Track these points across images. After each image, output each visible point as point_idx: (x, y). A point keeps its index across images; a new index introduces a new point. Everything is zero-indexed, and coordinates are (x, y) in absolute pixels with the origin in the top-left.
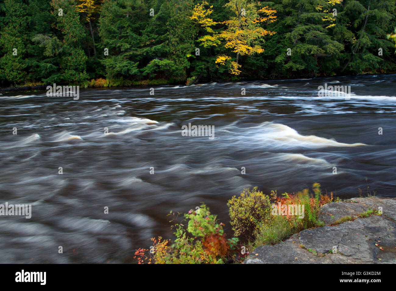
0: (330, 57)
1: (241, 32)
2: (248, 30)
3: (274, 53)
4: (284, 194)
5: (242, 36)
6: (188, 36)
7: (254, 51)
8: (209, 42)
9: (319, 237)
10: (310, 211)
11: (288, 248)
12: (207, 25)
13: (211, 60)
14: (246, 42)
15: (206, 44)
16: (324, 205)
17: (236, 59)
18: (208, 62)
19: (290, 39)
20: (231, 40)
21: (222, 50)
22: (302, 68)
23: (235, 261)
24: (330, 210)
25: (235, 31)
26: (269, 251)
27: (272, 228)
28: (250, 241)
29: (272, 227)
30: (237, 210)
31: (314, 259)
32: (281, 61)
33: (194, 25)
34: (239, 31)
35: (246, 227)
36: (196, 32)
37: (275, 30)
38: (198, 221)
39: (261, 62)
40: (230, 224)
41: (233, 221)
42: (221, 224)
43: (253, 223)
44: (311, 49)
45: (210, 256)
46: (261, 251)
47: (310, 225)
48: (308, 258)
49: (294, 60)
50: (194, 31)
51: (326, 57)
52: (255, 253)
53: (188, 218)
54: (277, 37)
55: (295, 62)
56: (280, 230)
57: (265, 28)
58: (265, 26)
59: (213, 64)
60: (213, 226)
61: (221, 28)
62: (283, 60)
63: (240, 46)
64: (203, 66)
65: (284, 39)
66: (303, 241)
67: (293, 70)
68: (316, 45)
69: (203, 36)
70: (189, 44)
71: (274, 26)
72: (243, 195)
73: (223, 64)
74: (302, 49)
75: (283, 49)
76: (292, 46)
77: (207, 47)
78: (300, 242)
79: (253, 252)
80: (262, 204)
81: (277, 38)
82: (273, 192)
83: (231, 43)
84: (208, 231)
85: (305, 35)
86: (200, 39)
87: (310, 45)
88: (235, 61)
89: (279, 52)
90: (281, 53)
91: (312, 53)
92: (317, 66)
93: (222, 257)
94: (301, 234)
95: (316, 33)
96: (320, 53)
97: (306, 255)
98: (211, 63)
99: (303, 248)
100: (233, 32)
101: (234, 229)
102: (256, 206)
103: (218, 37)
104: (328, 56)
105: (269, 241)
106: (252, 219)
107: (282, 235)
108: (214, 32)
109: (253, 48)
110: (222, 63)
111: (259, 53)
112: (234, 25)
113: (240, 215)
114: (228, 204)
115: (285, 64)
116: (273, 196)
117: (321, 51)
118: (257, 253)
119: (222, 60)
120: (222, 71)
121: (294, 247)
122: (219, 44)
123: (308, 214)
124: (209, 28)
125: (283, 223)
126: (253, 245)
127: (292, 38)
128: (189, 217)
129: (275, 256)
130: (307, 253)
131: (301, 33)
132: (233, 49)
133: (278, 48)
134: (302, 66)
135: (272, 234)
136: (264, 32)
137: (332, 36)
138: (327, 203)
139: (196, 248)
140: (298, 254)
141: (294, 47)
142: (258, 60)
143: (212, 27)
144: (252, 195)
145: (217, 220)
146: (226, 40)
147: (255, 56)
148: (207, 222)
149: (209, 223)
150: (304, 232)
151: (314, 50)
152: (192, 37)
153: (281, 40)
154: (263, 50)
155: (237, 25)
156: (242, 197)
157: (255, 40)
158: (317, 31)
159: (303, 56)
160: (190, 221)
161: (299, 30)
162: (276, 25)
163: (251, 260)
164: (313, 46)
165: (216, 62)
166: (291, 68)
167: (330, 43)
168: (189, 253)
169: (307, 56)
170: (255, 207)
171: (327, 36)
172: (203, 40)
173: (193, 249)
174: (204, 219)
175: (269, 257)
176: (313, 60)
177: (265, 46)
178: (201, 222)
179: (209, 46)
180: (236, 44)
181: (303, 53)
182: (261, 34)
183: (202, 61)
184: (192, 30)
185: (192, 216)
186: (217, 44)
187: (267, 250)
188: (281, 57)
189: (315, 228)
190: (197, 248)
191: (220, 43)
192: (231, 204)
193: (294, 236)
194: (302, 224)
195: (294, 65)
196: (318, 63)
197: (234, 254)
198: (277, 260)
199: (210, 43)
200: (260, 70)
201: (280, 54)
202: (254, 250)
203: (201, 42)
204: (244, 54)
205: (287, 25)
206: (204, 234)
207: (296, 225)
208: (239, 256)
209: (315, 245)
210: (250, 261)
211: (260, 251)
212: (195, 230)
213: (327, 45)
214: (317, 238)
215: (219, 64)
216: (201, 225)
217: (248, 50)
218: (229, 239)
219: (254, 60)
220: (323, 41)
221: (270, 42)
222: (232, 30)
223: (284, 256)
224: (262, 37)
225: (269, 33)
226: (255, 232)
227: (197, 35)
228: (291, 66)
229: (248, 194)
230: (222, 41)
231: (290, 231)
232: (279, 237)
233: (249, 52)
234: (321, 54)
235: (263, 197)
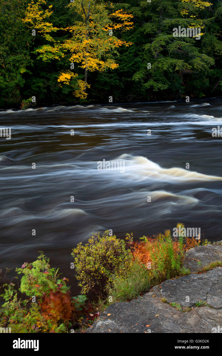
0: (197, 74)
1: (90, 41)
2: (99, 40)
3: (131, 69)
4: (142, 238)
5: (90, 47)
6: (22, 45)
7: (107, 67)
8: (49, 54)
9: (184, 288)
10: (173, 257)
11: (147, 303)
12: (46, 31)
13: (52, 77)
14: (97, 54)
15: (46, 56)
16: (190, 250)
17: (84, 76)
18: (48, 79)
19: (150, 51)
20: (78, 52)
21: (66, 65)
22: (165, 88)
23: (82, 325)
24: (197, 255)
25: (82, 41)
26: (125, 309)
27: (127, 281)
28: (101, 298)
29: (128, 279)
30: (85, 261)
31: (178, 315)
32: (140, 79)
33: (29, 30)
34: (86, 41)
35: (95, 281)
36: (32, 40)
37: (132, 40)
38: (34, 277)
39: (115, 80)
40: (75, 278)
41: (78, 275)
42: (65, 279)
43: (104, 275)
44: (175, 64)
45: (49, 321)
46: (115, 310)
47: (174, 274)
48: (171, 315)
49: (154, 78)
50: (29, 39)
51: (193, 74)
52: (106, 313)
53: (21, 273)
54: (134, 48)
55: (156, 81)
56: (137, 282)
57: (119, 37)
58: (119, 34)
59: (55, 83)
60: (53, 282)
61: (65, 36)
62: (142, 77)
63: (89, 60)
64: (41, 84)
65: (143, 51)
66: (166, 294)
67: (154, 90)
68: (181, 60)
69: (42, 46)
70: (23, 55)
71: (131, 35)
72: (91, 241)
73: (68, 83)
74: (165, 64)
75: (141, 64)
76: (152, 60)
77: (46, 60)
78: (161, 295)
79: (104, 312)
80: (115, 251)
81: (134, 50)
82: (129, 236)
83: (77, 56)
84: (47, 289)
85: (167, 46)
86: (37, 51)
87: (174, 60)
88: (83, 79)
89: (136, 67)
90: (139, 69)
91: (177, 69)
92: (182, 85)
93: (65, 321)
94: (163, 285)
95: (181, 45)
96: (186, 69)
97: (169, 310)
98: (52, 81)
99: (165, 302)
100: (79, 41)
101: (81, 285)
102: (108, 253)
103: (61, 47)
104: (195, 73)
105: (124, 297)
106: (103, 270)
107: (140, 288)
108: (55, 41)
109: (105, 62)
110: (66, 81)
111: (113, 69)
112: (81, 32)
113: (88, 267)
114: (72, 254)
115: (144, 83)
116: (128, 241)
117: (187, 66)
118: (109, 313)
119: (66, 78)
120: (66, 91)
121: (155, 302)
122: (62, 57)
123: (170, 260)
124: (49, 35)
125: (141, 272)
126: (105, 304)
127: (152, 51)
128: (21, 271)
129: (132, 315)
130: (170, 308)
131: (164, 44)
132: (80, 64)
133: (136, 63)
134: (165, 86)
135: (128, 288)
136: (118, 42)
137: (199, 47)
138: (194, 246)
139: (30, 313)
140: (159, 310)
141: (155, 61)
142: (112, 77)
143: (52, 34)
144: (103, 240)
145: (59, 275)
146: (71, 52)
147: (107, 73)
148: (46, 277)
149: (48, 277)
150: (167, 283)
151: (179, 66)
152: (27, 46)
153: (139, 53)
154: (118, 64)
155: (84, 31)
156: (90, 244)
157: (107, 53)
158: (182, 41)
159: (166, 73)
160: (23, 278)
161: (161, 40)
162: (132, 34)
163: (101, 322)
164: (177, 60)
165: (59, 81)
166: (152, 87)
167: (197, 57)
168: (21, 319)
169: (170, 73)
170: (107, 255)
171: (194, 48)
172: (41, 51)
173: (27, 314)
174: (41, 273)
175: (124, 317)
176: (178, 78)
177: (120, 60)
178: (38, 277)
179: (49, 59)
180: (84, 57)
181: (165, 68)
182: (114, 44)
183: (41, 77)
184: (26, 37)
185: (26, 271)
186: (60, 57)
187: (122, 308)
188: (139, 74)
189: (180, 277)
190: (32, 312)
191: (63, 55)
192: (76, 254)
193: (155, 288)
194: (164, 273)
195: (155, 84)
196: (183, 82)
197: (80, 317)
198: (133, 320)
199: (51, 56)
200: (114, 91)
201: (138, 71)
202: (106, 310)
203: (39, 54)
204: (94, 70)
205: (146, 34)
206: (42, 293)
207: (156, 275)
208: (87, 319)
209: (179, 298)
210: (100, 324)
211: (113, 310)
212: (30, 289)
213: (194, 60)
214: (182, 289)
215: (62, 83)
216: (38, 282)
217: (99, 64)
218: (75, 298)
219: (106, 78)
220: (190, 54)
221: (126, 55)
222: (78, 39)
223: (142, 314)
224: (116, 48)
225: (124, 44)
226: (108, 286)
227: (34, 43)
228: (152, 86)
229: (97, 239)
230: (65, 53)
231: (150, 282)
232: (135, 291)
233: (100, 68)
234: (187, 71)
235: (117, 243)
